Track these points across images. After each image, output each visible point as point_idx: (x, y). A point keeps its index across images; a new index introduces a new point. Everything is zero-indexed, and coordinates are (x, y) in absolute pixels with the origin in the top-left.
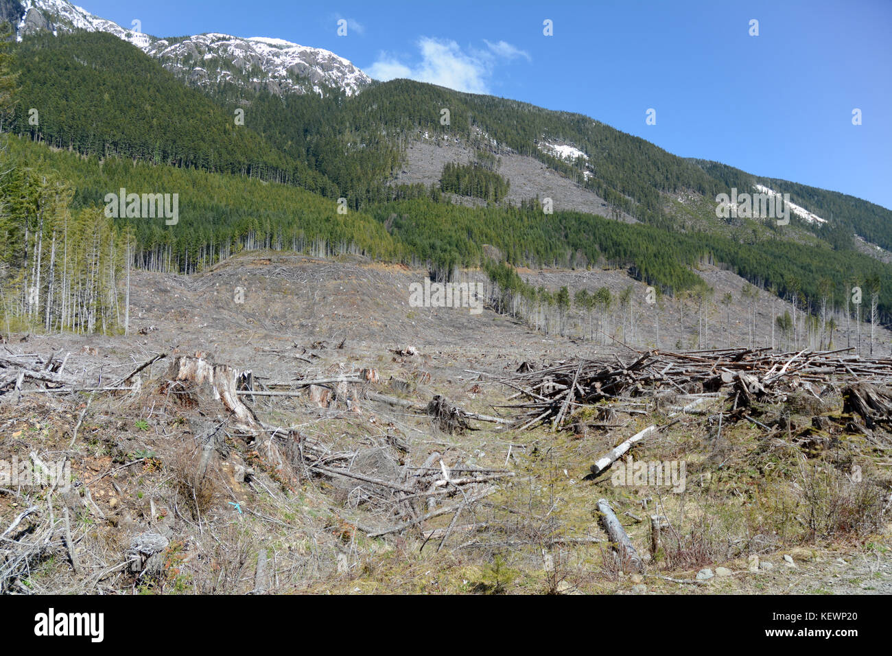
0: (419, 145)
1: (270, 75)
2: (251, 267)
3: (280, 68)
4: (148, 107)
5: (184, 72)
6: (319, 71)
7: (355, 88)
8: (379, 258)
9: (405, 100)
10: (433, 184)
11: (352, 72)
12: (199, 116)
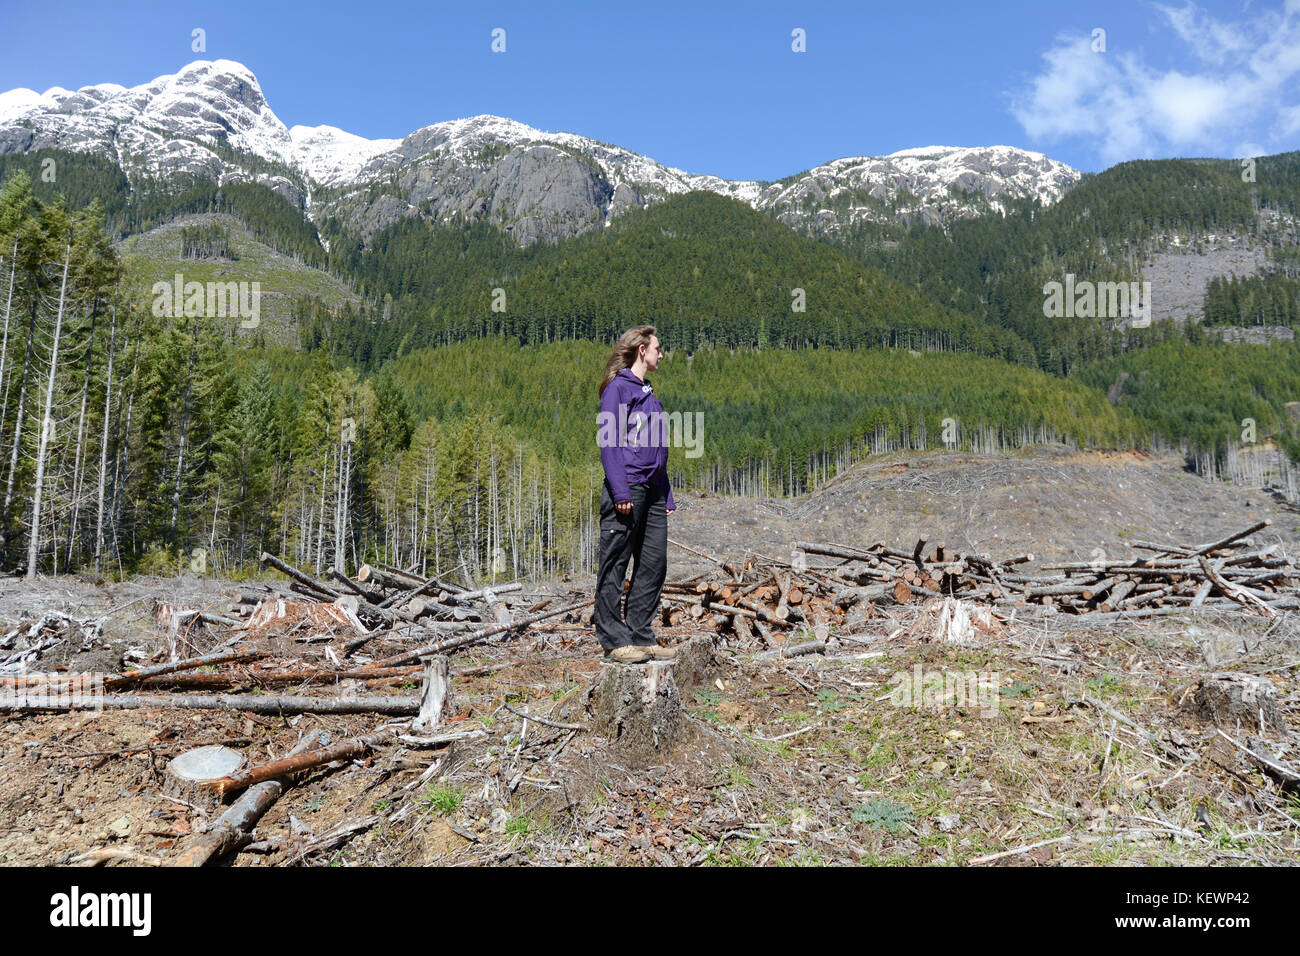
0: (1163, 259)
1: (924, 199)
2: (877, 478)
3: (938, 187)
4: (750, 275)
5: (805, 220)
6: (997, 178)
7: (1056, 192)
8: (1094, 445)
9: (1134, 192)
10: (1189, 317)
11: (1049, 168)
12: (819, 274)
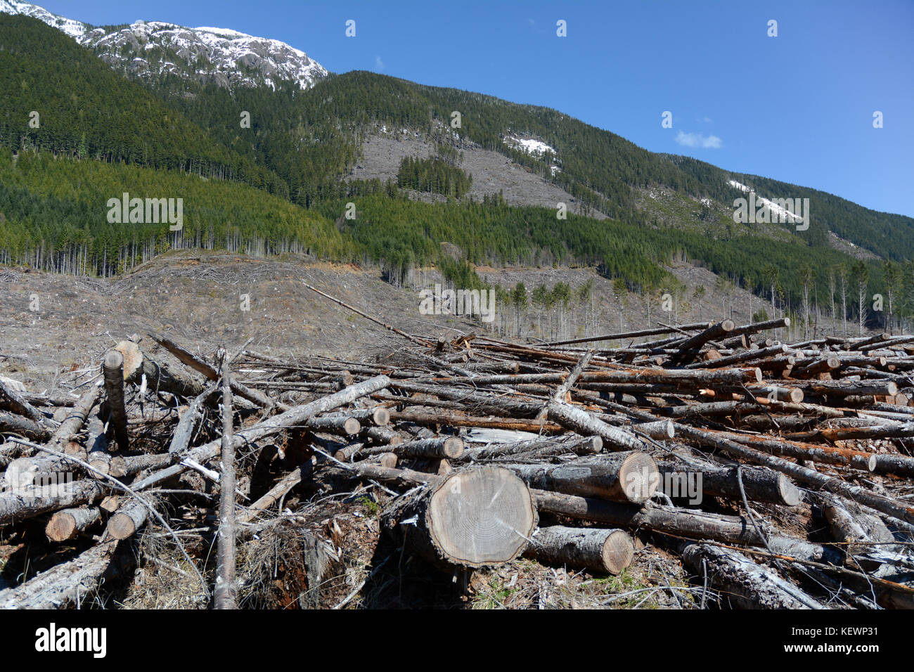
0: (376, 139)
1: (218, 67)
2: (176, 267)
3: (229, 60)
4: (74, 97)
5: (122, 63)
6: (272, 63)
7: (310, 81)
8: (326, 257)
9: (362, 92)
10: (390, 179)
11: (307, 64)
12: (133, 107)
